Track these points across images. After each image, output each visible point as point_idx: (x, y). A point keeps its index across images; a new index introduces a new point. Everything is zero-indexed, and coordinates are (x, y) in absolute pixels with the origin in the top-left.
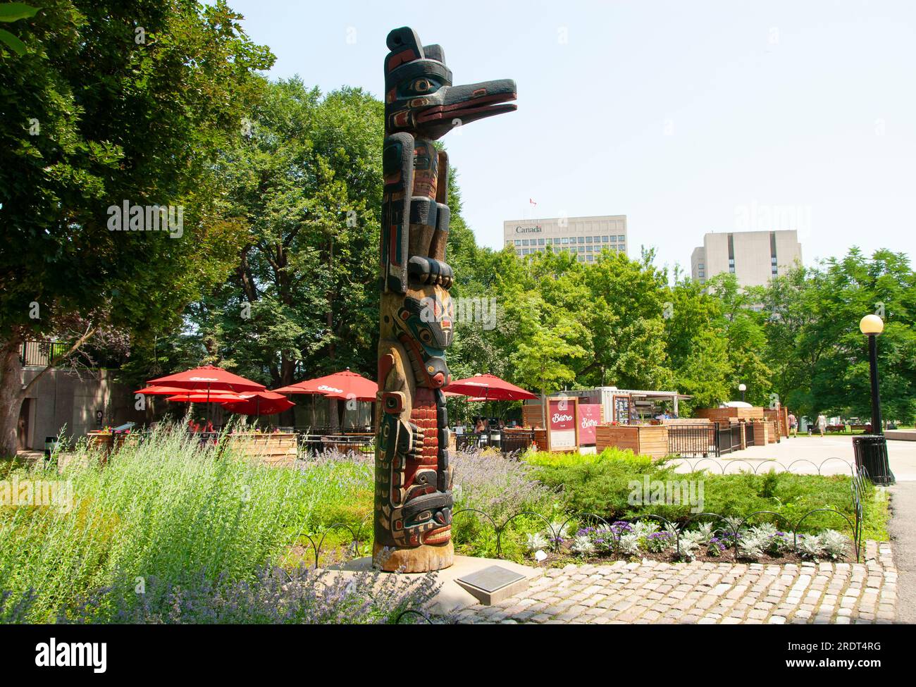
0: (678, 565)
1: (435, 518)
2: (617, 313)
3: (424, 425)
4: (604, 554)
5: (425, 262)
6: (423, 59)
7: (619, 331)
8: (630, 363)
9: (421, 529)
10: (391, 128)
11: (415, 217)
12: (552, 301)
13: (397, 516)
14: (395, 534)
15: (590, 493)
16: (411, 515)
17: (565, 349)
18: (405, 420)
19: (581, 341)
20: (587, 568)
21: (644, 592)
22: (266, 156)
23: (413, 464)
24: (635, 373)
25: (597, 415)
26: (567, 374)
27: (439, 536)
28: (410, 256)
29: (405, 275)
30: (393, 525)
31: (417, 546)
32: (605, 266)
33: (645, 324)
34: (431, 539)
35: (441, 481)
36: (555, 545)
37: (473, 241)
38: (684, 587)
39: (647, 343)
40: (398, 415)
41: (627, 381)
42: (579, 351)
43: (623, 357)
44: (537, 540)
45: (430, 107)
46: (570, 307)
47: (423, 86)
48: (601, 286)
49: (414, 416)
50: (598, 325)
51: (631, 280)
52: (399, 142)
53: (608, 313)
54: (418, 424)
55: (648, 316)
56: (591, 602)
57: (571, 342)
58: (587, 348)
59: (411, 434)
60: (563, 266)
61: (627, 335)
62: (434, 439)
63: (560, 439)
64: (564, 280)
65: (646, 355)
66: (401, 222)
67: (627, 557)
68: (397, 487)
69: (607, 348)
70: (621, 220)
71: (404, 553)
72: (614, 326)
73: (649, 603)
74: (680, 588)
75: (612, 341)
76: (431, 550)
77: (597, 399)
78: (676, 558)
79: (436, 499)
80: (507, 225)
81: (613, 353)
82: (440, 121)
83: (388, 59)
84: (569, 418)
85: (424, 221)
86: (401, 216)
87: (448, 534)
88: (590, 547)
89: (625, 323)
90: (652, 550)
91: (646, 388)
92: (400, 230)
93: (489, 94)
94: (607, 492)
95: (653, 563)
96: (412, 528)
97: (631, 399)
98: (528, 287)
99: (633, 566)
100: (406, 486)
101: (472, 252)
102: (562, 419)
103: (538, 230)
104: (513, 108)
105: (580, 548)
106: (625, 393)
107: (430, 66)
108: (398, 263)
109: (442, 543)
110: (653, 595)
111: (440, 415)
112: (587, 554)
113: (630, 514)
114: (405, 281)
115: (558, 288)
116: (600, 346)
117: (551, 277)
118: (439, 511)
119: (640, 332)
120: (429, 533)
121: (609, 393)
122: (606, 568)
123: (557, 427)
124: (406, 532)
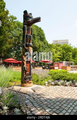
0: (66, 87)
1: (29, 79)
2: (66, 52)
3: (28, 66)
4: (55, 85)
5: (28, 43)
6: (28, 14)
7: (66, 54)
8: (67, 58)
9: (27, 81)
10: (24, 25)
11: (27, 37)
12: (57, 50)
13: (24, 79)
14: (23, 82)
15: (55, 76)
16: (25, 79)
17: (58, 56)
18: (25, 66)
19: (61, 55)
20: (53, 87)
21: (58, 91)
22: (20, 32)
23: (26, 72)
24: (68, 59)
25: (62, 65)
26: (59, 59)
27: (30, 82)
28: (26, 43)
29: (25, 45)
30: (23, 80)
31: (26, 83)
32: (64, 46)
33: (69, 53)
34: (28, 82)
35: (30, 74)
36: (49, 83)
37: (48, 43)
38: (65, 91)
39: (70, 55)
40: (24, 65)
41: (67, 60)
42: (60, 57)
43: (66, 57)
44: (46, 82)
45: (29, 21)
46: (60, 51)
47: (28, 18)
48: (64, 48)
49: (26, 65)
50: (63, 53)
51: (68, 47)
52: (24, 26)
53: (64, 52)
54: (27, 66)
55: (69, 52)
56: (50, 93)
57: (59, 55)
58: (61, 56)
59: (26, 68)
60: (59, 46)
61: (67, 54)
62: (29, 68)
63: (56, 68)
64: (59, 48)
65: (69, 57)
66: (25, 38)
67: (59, 85)
68: (24, 75)
69: (64, 56)
70: (68, 40)
71: (24, 84)
72: (65, 53)
73: (58, 93)
74: (64, 91)
75: (65, 55)
76: (28, 84)
77: (63, 63)
78: (66, 86)
79: (29, 77)
80: (53, 41)
81: (65, 57)
82: (30, 23)
83: (24, 15)
84: (57, 65)
85: (28, 38)
86: (25, 37)
87: (31, 82)
88: (54, 84)
89: (67, 53)
90: (63, 84)
91: (69, 61)
92: (24, 39)
93: (37, 19)
94: (57, 76)
95: (62, 86)
96: (26, 81)
97: (67, 63)
98: (54, 48)
99: (59, 86)
100: (25, 75)
101: (47, 44)
102: (56, 65)
103: (57, 41)
104: (40, 21)
105: (52, 84)
106: (66, 62)
107: (29, 15)
108: (24, 43)
109: (31, 83)
110: (60, 92)
111: (30, 65)
112: (53, 85)
113: (60, 79)
114: (25, 46)
115: (58, 49)
116: (63, 56)
117: (57, 47)
118: (30, 78)
119: (69, 54)
120: (28, 81)
121: (64, 62)
122: (55, 87)
123: (56, 66)
124: (25, 81)
